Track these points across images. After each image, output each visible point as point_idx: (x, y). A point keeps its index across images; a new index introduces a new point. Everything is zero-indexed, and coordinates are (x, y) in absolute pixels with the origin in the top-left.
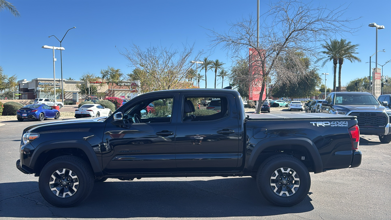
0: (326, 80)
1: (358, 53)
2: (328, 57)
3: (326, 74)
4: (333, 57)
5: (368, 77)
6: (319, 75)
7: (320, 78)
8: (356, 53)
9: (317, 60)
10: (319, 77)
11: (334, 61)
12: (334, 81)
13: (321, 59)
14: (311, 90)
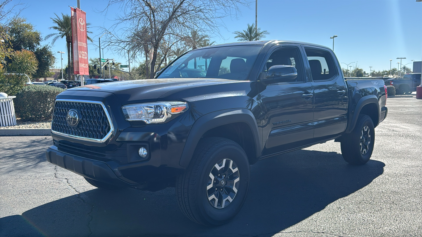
0: (62, 59)
1: (92, 33)
2: (60, 33)
3: (62, 53)
4: (66, 34)
5: (98, 58)
6: (52, 53)
7: (54, 57)
8: (90, 32)
9: (47, 36)
10: (52, 55)
11: (67, 38)
12: (68, 61)
13: (52, 35)
14: (45, 70)
